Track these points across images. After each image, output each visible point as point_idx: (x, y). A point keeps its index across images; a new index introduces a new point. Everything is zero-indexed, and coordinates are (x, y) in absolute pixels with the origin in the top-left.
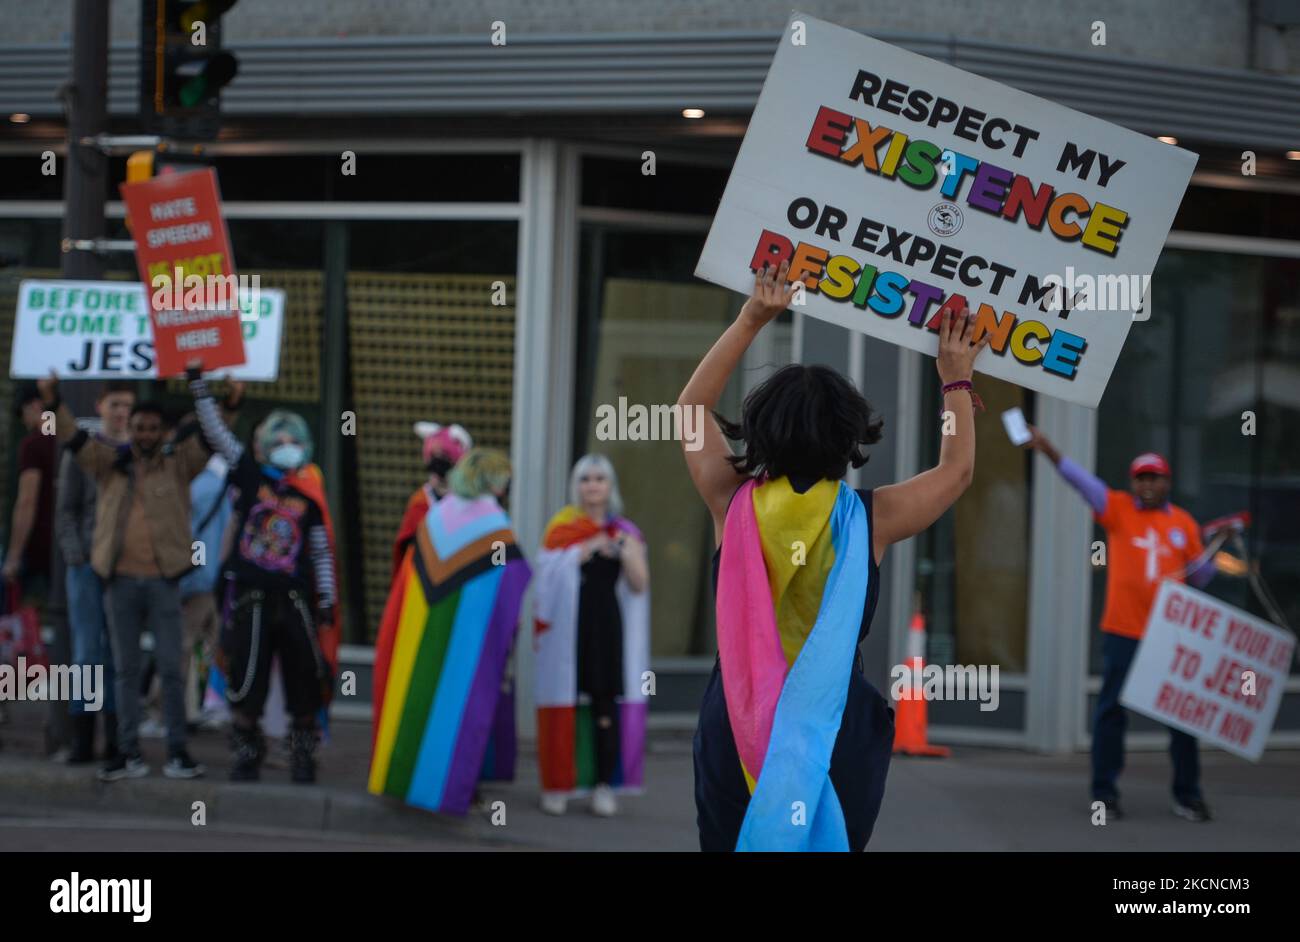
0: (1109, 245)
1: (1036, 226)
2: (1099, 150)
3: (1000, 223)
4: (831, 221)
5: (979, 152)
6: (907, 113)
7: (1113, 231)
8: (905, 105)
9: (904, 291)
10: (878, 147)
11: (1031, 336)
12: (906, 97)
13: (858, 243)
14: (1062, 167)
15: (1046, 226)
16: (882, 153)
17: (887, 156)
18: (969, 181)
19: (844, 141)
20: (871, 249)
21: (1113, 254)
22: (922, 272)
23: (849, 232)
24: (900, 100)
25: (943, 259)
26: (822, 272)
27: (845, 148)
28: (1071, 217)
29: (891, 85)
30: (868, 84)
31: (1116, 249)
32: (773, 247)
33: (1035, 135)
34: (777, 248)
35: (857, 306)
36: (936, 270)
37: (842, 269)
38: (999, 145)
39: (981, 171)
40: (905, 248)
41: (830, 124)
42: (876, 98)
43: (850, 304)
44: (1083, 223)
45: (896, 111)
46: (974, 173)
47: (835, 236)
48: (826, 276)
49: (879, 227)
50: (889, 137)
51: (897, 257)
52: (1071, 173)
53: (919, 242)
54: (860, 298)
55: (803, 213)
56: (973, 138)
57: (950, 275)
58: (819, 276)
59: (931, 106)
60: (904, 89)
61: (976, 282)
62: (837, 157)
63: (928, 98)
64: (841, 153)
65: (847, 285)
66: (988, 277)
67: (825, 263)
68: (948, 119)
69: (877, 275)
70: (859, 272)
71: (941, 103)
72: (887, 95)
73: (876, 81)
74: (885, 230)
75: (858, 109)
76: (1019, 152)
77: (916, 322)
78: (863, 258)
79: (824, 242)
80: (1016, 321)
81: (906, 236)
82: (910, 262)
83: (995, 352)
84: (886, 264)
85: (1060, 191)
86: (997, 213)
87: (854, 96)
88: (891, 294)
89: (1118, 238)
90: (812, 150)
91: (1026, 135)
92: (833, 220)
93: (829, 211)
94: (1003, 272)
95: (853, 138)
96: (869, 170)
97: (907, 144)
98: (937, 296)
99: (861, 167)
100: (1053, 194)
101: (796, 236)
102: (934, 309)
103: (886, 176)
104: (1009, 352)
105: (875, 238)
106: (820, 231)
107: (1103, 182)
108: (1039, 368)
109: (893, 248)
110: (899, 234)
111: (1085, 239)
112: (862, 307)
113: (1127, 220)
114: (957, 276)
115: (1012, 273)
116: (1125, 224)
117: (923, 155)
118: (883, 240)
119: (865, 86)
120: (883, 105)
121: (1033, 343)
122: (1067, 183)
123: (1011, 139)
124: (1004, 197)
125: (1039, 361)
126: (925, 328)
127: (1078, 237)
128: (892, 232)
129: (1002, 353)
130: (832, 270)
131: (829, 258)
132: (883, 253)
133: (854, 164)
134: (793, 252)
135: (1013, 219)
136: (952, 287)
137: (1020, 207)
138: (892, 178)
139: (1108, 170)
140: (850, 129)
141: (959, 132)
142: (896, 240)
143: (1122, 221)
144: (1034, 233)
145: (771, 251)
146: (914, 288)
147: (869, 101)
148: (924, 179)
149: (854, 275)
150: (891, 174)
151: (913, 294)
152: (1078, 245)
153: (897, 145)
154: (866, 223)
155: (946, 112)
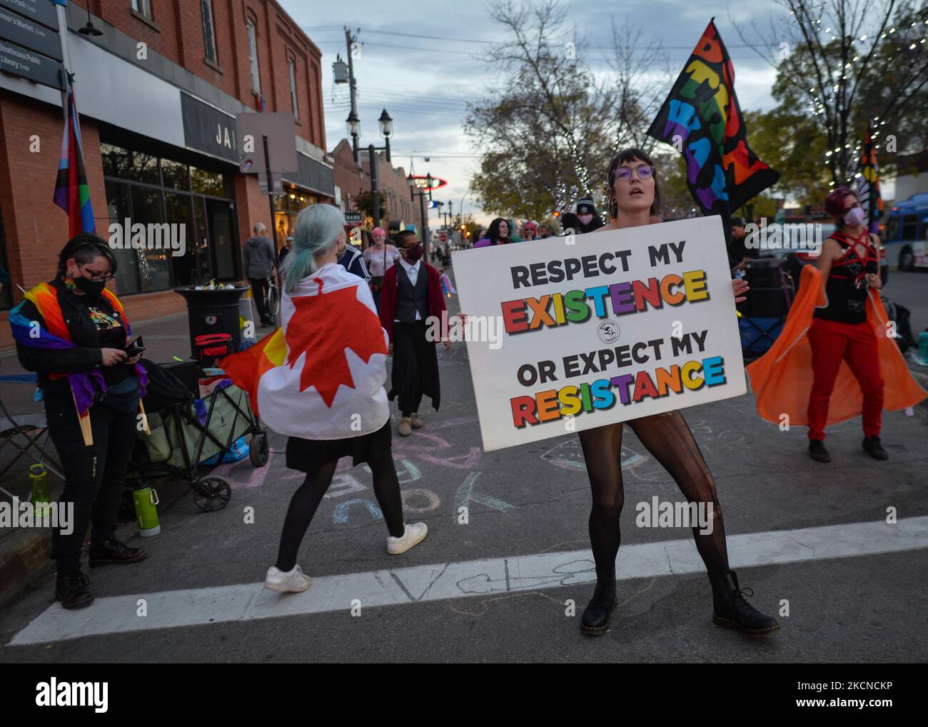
0: (703, 295)
1: (660, 307)
2: (667, 242)
3: (639, 315)
4: (545, 370)
5: (603, 280)
6: (553, 279)
7: (701, 284)
8: (548, 275)
9: (609, 388)
10: (547, 310)
11: (691, 372)
12: (546, 269)
13: (569, 375)
14: (653, 264)
15: (665, 304)
16: (552, 312)
17: (556, 312)
18: (609, 300)
19: (526, 317)
20: (578, 373)
21: (708, 298)
22: (613, 370)
23: (560, 371)
24: (544, 273)
25: (620, 356)
26: (558, 404)
27: (529, 321)
28: (675, 290)
29: (534, 267)
30: (520, 274)
31: (708, 294)
32: (522, 406)
33: (629, 253)
34: (525, 405)
35: (589, 412)
36: (621, 364)
37: (569, 395)
38: (613, 270)
39: (612, 291)
40: (596, 361)
41: (513, 311)
42: (530, 280)
43: (584, 414)
44: (682, 290)
45: (545, 281)
46: (609, 295)
47: (554, 379)
48: (561, 405)
49: (575, 358)
50: (551, 300)
51: (595, 370)
52: (660, 264)
53: (602, 353)
54: (587, 406)
55: (528, 375)
56: (596, 273)
57: (629, 363)
58: (558, 407)
59: (563, 268)
60: (542, 265)
61: (645, 359)
62: (528, 329)
63: (559, 263)
64: (529, 325)
65: (576, 402)
66: (650, 351)
67: (557, 398)
68: (577, 270)
69: (590, 387)
70: (578, 392)
71: (568, 262)
72: (535, 275)
73: (523, 269)
74: (579, 357)
75: (524, 293)
76: (626, 268)
77: (627, 402)
78: (576, 382)
79: (549, 385)
80: (679, 368)
81: (593, 354)
82: (604, 368)
83: (678, 393)
84: (591, 378)
85: (660, 278)
86: (634, 311)
87: (517, 286)
88: (604, 394)
89: (705, 288)
90: (511, 333)
91: (624, 255)
92: (547, 369)
93: (542, 365)
94: (656, 344)
95: (530, 313)
96: (551, 327)
97: (563, 298)
98: (628, 380)
99: (545, 327)
100: (658, 281)
101: (531, 392)
102: (632, 388)
103: (562, 325)
104: (685, 389)
105: (576, 366)
106: (543, 381)
107: (680, 259)
108: (706, 387)
109: (590, 366)
110: (588, 355)
111: (689, 298)
112: (592, 411)
113: (705, 274)
114: (633, 361)
115: (661, 341)
116: (705, 278)
117: (575, 300)
118: (582, 364)
119: (520, 276)
120: (536, 282)
121: (695, 375)
122: (661, 271)
123: (617, 262)
124: (632, 299)
125: (703, 384)
126: (633, 402)
127: (685, 299)
128: (583, 356)
129: (681, 392)
130: (563, 399)
131: (557, 393)
132: (586, 372)
133: (540, 328)
134: (535, 402)
135: (645, 309)
136: (634, 369)
137: (644, 300)
138: (566, 324)
139: (679, 251)
140: (526, 308)
141: (587, 274)
142: (588, 360)
143: (702, 276)
144: (660, 311)
145: (522, 409)
146: (615, 382)
147: (527, 285)
148: (584, 315)
149: (577, 395)
150: (564, 322)
151: (616, 386)
152: (687, 303)
153: (557, 302)
154: (566, 360)
155: (573, 266)
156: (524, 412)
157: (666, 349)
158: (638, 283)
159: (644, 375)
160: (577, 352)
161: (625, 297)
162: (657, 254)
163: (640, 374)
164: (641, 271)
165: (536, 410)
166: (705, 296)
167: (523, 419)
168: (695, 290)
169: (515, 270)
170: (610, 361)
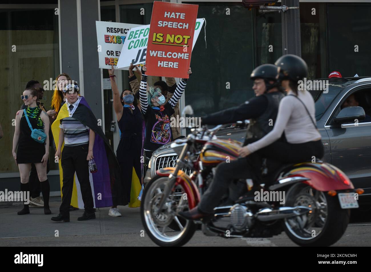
8: (114, 31)
10: (113, 39)
17: (115, 40)
19: (109, 40)
23: (115, 54)
24: (113, 30)
29: (111, 28)
32: (107, 60)
37: (116, 60)
41: (107, 37)
42: (110, 31)
45: (113, 32)
46: (125, 39)
47: (113, 55)
55: (108, 53)
56: (123, 33)
58: (114, 62)
59: (117, 30)
60: (113, 28)
62: (109, 43)
63: (116, 29)
64: (109, 41)
68: (119, 31)
71: (118, 29)
72: (111, 30)
73: (109, 28)
75: (109, 34)
78: (118, 57)
79: (113, 57)
87: (108, 32)
90: (106, 42)
92: (112, 53)
93: (111, 51)
96: (113, 43)
101: (109, 57)
106: (111, 55)
117: (119, 38)
118: (119, 54)
120: (111, 32)
123: (128, 31)
133: (111, 43)
134: (110, 60)
140: (109, 37)
141: (121, 33)
147: (110, 32)
148: (120, 42)
150: (116, 43)
153: (115, 37)
154: (116, 52)
155: (119, 30)
165: (109, 62)
167: (107, 63)
169: (108, 28)
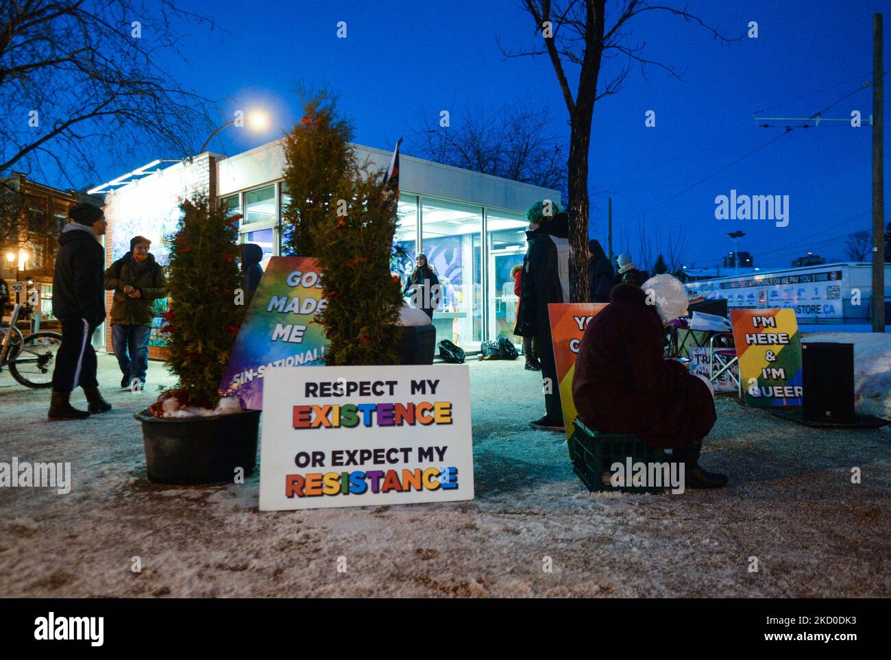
156: (295, 487)
157: (414, 455)
158: (400, 405)
159: (393, 473)
160: (344, 449)
161: (387, 414)
162: (416, 386)
163: (390, 471)
164: (403, 397)
166: (449, 421)
168: (442, 416)
170: (368, 458)
